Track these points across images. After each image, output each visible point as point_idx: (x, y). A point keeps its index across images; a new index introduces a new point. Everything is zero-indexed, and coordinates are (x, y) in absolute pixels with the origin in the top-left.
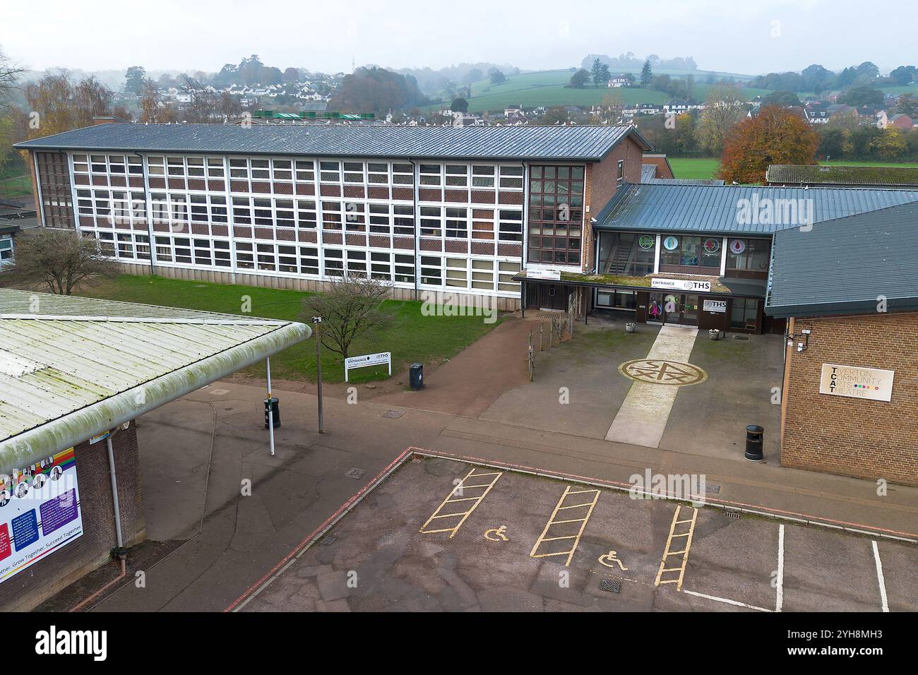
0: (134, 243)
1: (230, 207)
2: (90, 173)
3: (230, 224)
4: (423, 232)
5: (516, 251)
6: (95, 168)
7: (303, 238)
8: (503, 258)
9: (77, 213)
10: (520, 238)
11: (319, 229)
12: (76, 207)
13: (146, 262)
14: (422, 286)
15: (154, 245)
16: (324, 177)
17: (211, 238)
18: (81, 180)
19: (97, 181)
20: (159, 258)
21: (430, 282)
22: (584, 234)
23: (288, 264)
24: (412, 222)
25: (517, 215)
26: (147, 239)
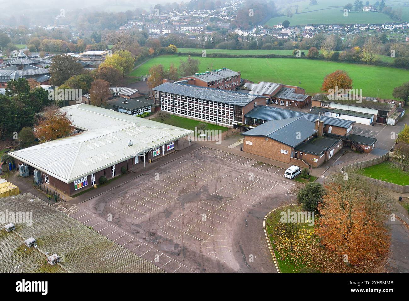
0: (171, 109)
1: (187, 105)
2: (164, 95)
3: (187, 108)
4: (218, 113)
5: (232, 118)
6: (165, 95)
7: (199, 112)
8: (231, 120)
9: (161, 102)
10: (233, 116)
11: (202, 111)
12: (161, 101)
13: (173, 112)
14: (218, 122)
15: (174, 110)
16: (203, 102)
17: (184, 110)
18: (163, 96)
19: (165, 97)
20: (175, 112)
21: (219, 122)
22: (242, 117)
23: (196, 116)
24: (217, 111)
25: (233, 113)
26: (173, 108)
